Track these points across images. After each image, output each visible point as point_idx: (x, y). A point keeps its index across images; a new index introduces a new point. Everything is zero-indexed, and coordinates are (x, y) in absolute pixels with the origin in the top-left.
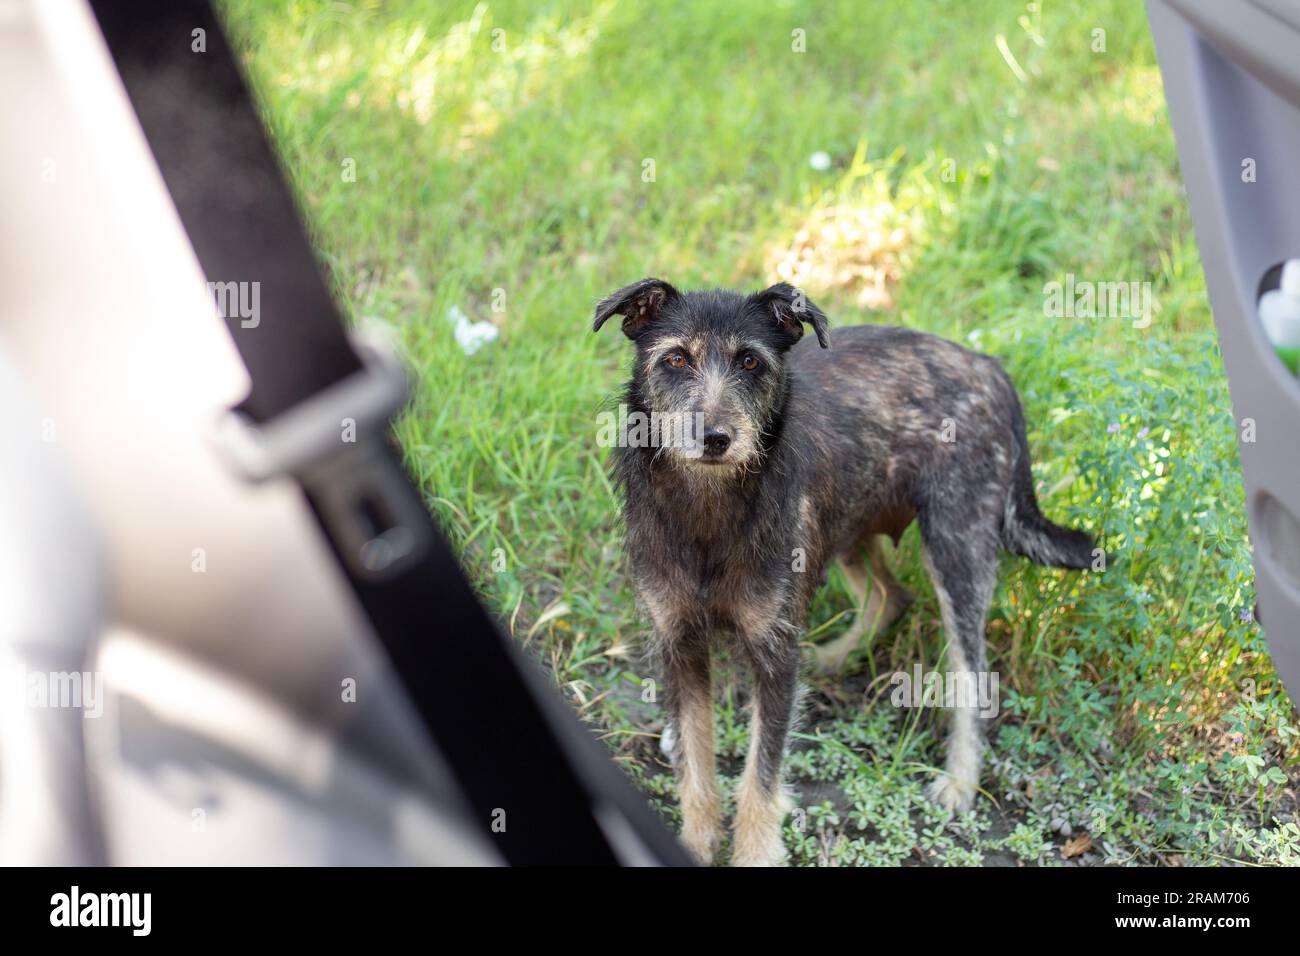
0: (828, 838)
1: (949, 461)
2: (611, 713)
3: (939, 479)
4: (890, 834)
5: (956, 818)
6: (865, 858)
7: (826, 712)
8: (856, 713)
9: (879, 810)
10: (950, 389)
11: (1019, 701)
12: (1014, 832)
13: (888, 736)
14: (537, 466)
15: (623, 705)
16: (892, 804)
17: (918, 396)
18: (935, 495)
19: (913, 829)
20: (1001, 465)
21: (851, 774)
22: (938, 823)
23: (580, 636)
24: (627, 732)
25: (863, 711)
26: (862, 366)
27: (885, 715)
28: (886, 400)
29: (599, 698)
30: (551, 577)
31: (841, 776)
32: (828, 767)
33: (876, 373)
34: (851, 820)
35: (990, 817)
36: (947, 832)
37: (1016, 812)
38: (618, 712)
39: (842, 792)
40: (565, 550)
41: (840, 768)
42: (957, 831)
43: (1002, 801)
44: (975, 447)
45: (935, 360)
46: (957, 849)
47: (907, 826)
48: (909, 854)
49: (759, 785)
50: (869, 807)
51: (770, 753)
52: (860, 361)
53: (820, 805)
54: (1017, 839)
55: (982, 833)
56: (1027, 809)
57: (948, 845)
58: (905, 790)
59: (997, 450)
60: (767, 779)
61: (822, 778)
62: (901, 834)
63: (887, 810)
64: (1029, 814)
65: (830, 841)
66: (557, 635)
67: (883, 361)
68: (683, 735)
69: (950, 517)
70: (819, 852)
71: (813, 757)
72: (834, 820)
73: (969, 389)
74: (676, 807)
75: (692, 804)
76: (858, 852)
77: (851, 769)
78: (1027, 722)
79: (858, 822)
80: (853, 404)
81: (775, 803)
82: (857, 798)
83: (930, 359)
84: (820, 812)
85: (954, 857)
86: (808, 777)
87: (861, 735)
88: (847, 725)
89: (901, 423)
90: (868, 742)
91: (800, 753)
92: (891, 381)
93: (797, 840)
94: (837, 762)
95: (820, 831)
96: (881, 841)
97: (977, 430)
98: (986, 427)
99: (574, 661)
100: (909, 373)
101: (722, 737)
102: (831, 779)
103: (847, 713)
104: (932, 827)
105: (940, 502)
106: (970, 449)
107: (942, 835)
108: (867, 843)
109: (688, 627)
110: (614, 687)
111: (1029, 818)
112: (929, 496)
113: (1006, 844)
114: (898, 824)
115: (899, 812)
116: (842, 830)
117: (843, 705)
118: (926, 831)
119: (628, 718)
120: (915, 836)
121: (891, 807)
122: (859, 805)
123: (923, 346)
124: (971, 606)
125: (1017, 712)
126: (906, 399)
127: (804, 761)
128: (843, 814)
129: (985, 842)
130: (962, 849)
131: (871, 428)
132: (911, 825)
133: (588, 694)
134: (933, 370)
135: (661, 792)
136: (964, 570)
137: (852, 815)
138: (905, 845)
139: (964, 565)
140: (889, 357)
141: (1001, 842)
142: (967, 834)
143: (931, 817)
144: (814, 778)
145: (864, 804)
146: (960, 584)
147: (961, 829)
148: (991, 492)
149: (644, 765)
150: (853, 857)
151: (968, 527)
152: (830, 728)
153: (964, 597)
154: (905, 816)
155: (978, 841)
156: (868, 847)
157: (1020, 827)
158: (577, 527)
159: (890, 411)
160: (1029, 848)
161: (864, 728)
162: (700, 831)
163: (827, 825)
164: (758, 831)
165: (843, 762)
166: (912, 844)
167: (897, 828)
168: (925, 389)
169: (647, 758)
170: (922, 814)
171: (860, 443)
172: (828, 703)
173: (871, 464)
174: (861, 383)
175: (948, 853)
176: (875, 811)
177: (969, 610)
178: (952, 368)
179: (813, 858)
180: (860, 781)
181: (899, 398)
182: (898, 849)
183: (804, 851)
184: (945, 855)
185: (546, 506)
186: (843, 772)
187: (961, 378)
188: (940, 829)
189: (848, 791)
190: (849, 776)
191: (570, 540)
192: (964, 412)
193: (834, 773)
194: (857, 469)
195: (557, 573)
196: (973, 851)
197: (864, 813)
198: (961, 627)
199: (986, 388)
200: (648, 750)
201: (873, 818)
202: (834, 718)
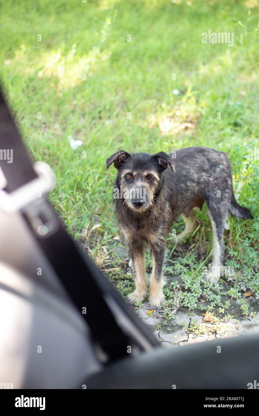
0: (176, 292)
1: (214, 186)
2: (114, 255)
3: (212, 190)
4: (194, 290)
5: (213, 286)
6: (187, 297)
7: (176, 255)
8: (185, 255)
9: (191, 283)
10: (214, 165)
11: (233, 252)
12: (230, 290)
13: (194, 262)
14: (94, 183)
15: (118, 253)
16: (195, 282)
17: (205, 169)
18: (211, 195)
19: (201, 289)
20: (230, 184)
21: (183, 273)
22: (208, 287)
23: (106, 234)
24: (119, 261)
25: (187, 255)
26: (189, 161)
27: (193, 256)
28: (196, 171)
29: (110, 251)
30: (97, 216)
31: (180, 274)
32: (177, 271)
33: (193, 163)
34: (183, 286)
35: (223, 285)
36: (211, 290)
37: (231, 284)
38: (116, 255)
39: (181, 278)
40: (101, 208)
41: (180, 271)
42: (214, 289)
43: (227, 281)
44: (222, 181)
45: (210, 157)
46: (214, 295)
47: (199, 288)
48: (200, 296)
49: (156, 279)
50: (189, 282)
51: (158, 271)
52: (188, 160)
53: (175, 282)
54: (231, 292)
55: (221, 290)
56: (234, 283)
57: (211, 294)
58: (199, 278)
59: (229, 180)
60: (158, 278)
61: (175, 274)
62: (197, 291)
63: (194, 284)
64: (234, 285)
65: (177, 292)
66: (99, 233)
67: (195, 159)
68: (135, 266)
69: (216, 201)
70: (174, 296)
71: (173, 268)
72: (179, 286)
73: (220, 164)
74: (133, 283)
75: (138, 285)
76: (185, 296)
77: (183, 271)
78: (234, 259)
79: (185, 287)
80: (185, 174)
81: (161, 284)
82: (185, 280)
83: (208, 157)
84: (174, 284)
85: (212, 297)
86: (171, 274)
87: (187, 262)
88: (182, 259)
89: (200, 177)
90: (188, 264)
91: (169, 267)
92: (197, 165)
93: (168, 292)
94: (179, 269)
95: (174, 289)
96: (192, 292)
97: (222, 176)
98: (225, 174)
99: (104, 241)
100: (202, 162)
101: (146, 262)
102: (178, 274)
103: (183, 255)
104: (206, 289)
105: (212, 197)
106: (220, 181)
107: (209, 291)
108: (188, 293)
109: (134, 239)
110: (116, 247)
111: (234, 286)
112: (209, 196)
113: (228, 294)
114: (197, 287)
115: (197, 284)
116: (180, 289)
117: (181, 253)
118: (205, 290)
119: (119, 257)
120: (201, 291)
121: (195, 283)
122: (185, 282)
123: (206, 153)
124: (221, 226)
125: (232, 255)
126: (201, 170)
127: (170, 269)
128: (181, 284)
129: (221, 293)
130: (215, 295)
131: (190, 180)
132: (200, 288)
133: (108, 250)
134: (209, 160)
135: (129, 278)
136: (219, 216)
137: (184, 285)
138: (199, 294)
139: (219, 214)
140: (196, 158)
141: (226, 293)
142: (216, 290)
143: (206, 285)
144: (173, 274)
145: (187, 282)
146: (218, 219)
147: (215, 289)
148: (227, 192)
149: (124, 270)
150: (184, 297)
151: (220, 203)
152: (177, 259)
153: (219, 223)
154: (199, 285)
155: (219, 292)
156: (188, 294)
157: (232, 289)
158: (105, 201)
159: (197, 174)
160: (234, 295)
161: (188, 260)
162: (141, 292)
163: (176, 288)
164: (156, 291)
165: (181, 269)
166: (200, 293)
167: (196, 289)
168: (207, 167)
169: (125, 268)
170: (203, 285)
171: (186, 186)
172: (177, 252)
173: (190, 191)
174: (188, 167)
175: (211, 296)
176: (190, 284)
177: (220, 227)
178: (215, 159)
179: (172, 297)
180: (186, 275)
181: (200, 170)
182: (197, 295)
183: (170, 295)
184: (210, 296)
185: (96, 195)
186: (181, 272)
187: (217, 161)
188: (209, 289)
189: (182, 278)
190: (183, 274)
191: (103, 205)
192: (218, 171)
193: (179, 273)
194: (185, 193)
195: (99, 215)
196: (218, 295)
197: (187, 284)
198: (218, 232)
199: (225, 163)
200: (125, 266)
201: (190, 286)
202: (178, 256)
